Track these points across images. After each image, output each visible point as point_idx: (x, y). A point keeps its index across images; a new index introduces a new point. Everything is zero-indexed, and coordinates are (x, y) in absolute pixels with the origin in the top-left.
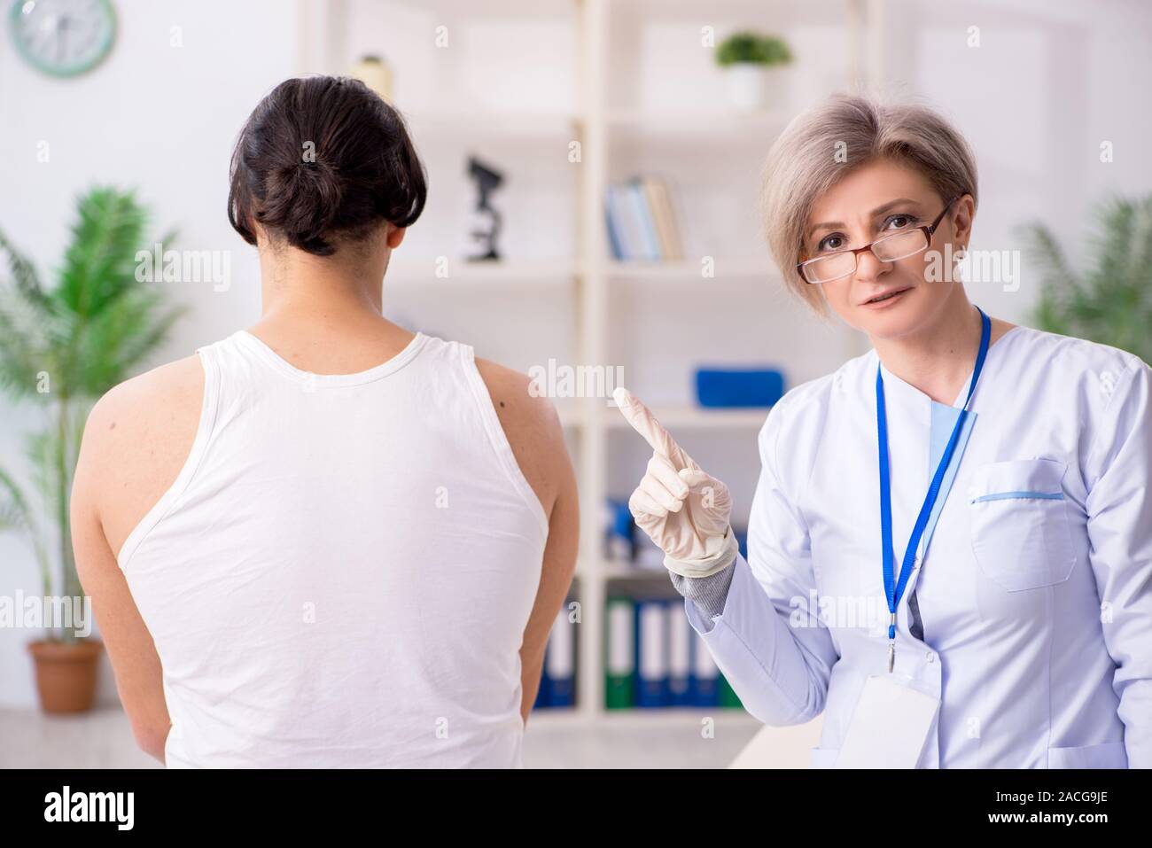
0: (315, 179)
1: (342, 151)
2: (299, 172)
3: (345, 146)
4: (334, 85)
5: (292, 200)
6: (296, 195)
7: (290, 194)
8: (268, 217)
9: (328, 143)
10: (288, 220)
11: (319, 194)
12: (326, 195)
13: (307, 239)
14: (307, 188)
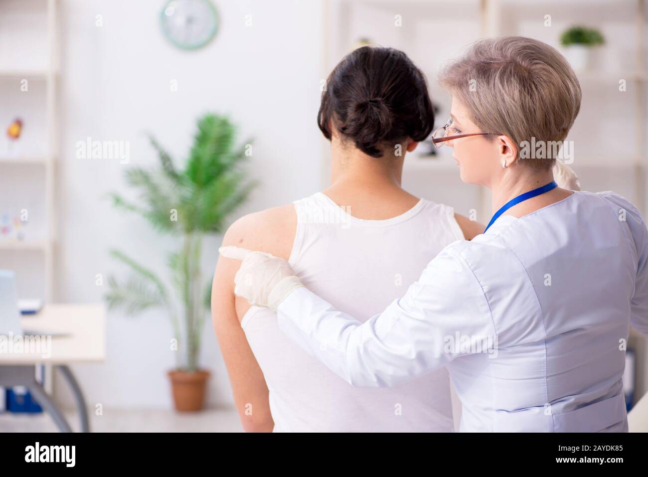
0: (378, 113)
1: (393, 97)
2: (369, 108)
3: (395, 94)
4: (391, 56)
5: (363, 124)
6: (366, 121)
7: (363, 120)
8: (347, 131)
9: (386, 91)
10: (359, 135)
11: (379, 122)
12: (384, 124)
13: (368, 147)
14: (373, 118)
